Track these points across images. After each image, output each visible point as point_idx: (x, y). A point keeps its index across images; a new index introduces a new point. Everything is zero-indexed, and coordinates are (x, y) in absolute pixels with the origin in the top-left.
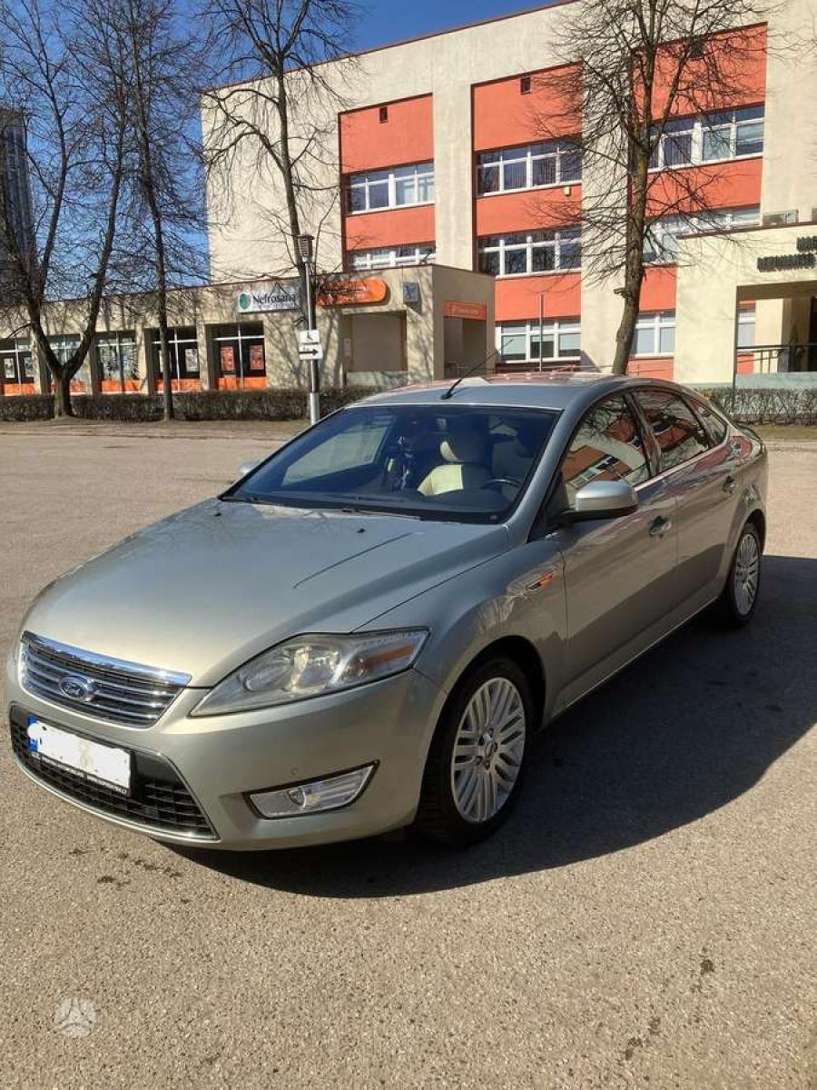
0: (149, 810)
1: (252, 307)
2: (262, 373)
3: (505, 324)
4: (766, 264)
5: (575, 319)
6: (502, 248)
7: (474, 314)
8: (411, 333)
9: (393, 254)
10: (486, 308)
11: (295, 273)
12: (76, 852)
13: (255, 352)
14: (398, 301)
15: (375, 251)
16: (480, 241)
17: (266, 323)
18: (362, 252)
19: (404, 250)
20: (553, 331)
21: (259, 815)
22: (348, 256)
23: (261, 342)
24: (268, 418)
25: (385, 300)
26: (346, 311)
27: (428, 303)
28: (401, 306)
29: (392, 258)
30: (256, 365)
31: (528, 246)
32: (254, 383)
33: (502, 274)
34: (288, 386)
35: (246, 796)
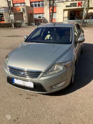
0: (36, 90)
1: (1, 11)
2: (4, 21)
3: (35, 14)
4: (67, 6)
5: (43, 13)
6: (34, 4)
7: (31, 13)
8: (24, 15)
9: (19, 4)
10: (33, 12)
11: (8, 6)
12: (20, 95)
13: (3, 18)
14: (21, 11)
15: (17, 4)
16: (31, 3)
17: (4, 14)
18: (15, 4)
19: (21, 3)
20: (41, 15)
21: (53, 88)
22: (13, 4)
23: (3, 16)
24: (7, 27)
25: (20, 11)
26: (15, 12)
27: (26, 11)
28: (22, 12)
29: (19, 5)
30: (3, 20)
31: (37, 3)
32: (3, 22)
33: (34, 7)
34: (8, 23)
35: (51, 86)
